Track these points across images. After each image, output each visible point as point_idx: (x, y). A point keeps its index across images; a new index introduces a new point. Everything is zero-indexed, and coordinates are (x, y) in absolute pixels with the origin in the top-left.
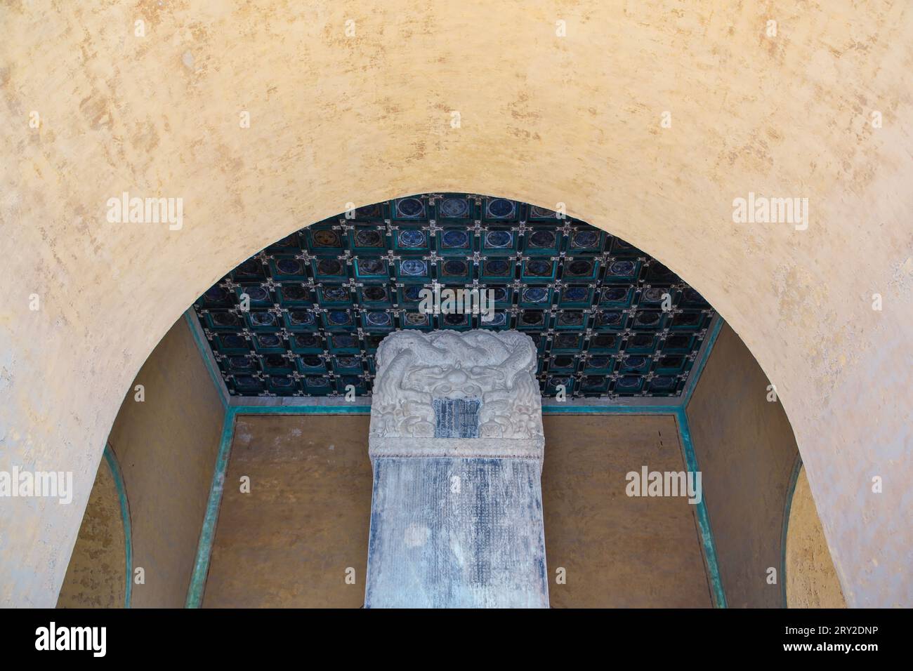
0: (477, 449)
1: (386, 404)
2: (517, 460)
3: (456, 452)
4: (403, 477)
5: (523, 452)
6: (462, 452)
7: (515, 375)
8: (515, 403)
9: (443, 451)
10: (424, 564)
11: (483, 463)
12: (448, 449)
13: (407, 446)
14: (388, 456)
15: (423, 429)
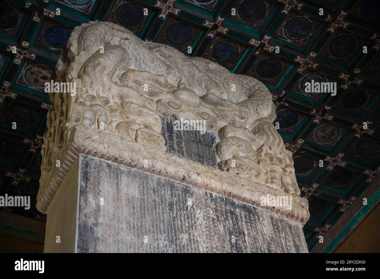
0: (226, 184)
1: (95, 94)
2: (276, 216)
3: (200, 180)
4: (124, 189)
6: (206, 181)
7: (256, 121)
8: (265, 148)
9: (182, 173)
11: (233, 204)
12: (188, 171)
13: (132, 150)
14: (102, 156)
15: (150, 138)
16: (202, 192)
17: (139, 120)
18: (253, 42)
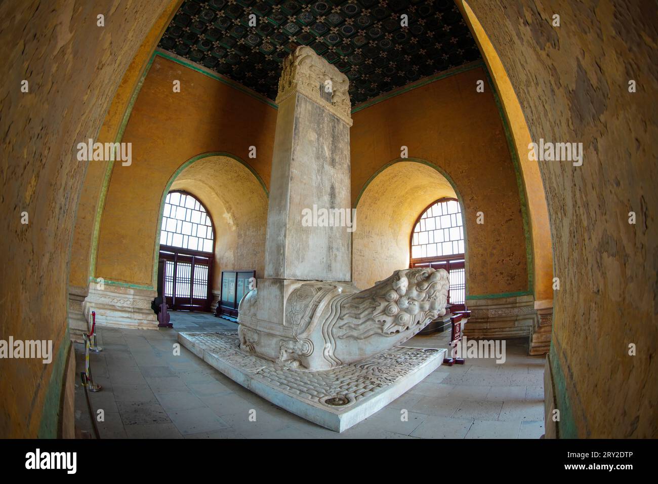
0: (334, 111)
2: (344, 123)
3: (328, 108)
5: (347, 121)
7: (344, 90)
9: (323, 105)
10: (314, 149)
11: (335, 118)
14: (303, 95)
16: (327, 111)
17: (314, 84)
18: (341, 57)
